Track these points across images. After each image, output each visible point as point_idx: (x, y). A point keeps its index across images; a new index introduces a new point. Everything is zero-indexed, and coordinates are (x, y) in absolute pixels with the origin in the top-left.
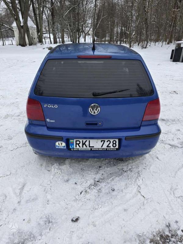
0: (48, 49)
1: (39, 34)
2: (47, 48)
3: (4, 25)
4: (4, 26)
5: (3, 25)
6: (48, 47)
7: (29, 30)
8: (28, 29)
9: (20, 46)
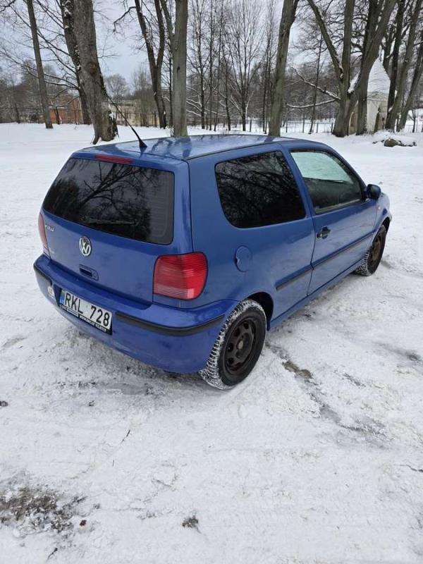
0: (383, 143)
1: (390, 109)
2: (382, 141)
3: (327, 92)
4: (327, 94)
5: (324, 93)
6: (387, 138)
7: (366, 100)
8: (366, 98)
9: (334, 136)
